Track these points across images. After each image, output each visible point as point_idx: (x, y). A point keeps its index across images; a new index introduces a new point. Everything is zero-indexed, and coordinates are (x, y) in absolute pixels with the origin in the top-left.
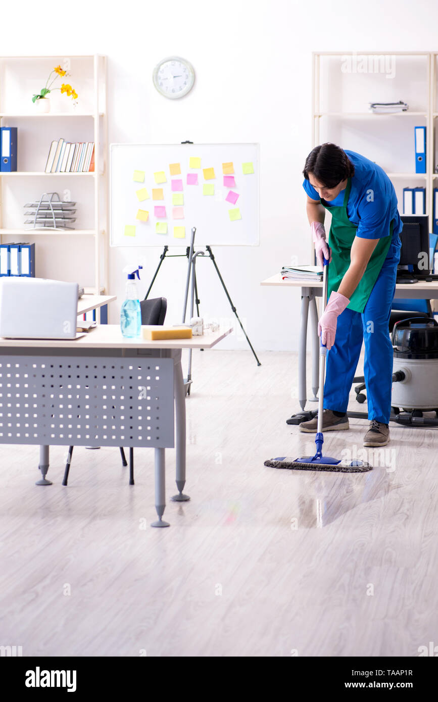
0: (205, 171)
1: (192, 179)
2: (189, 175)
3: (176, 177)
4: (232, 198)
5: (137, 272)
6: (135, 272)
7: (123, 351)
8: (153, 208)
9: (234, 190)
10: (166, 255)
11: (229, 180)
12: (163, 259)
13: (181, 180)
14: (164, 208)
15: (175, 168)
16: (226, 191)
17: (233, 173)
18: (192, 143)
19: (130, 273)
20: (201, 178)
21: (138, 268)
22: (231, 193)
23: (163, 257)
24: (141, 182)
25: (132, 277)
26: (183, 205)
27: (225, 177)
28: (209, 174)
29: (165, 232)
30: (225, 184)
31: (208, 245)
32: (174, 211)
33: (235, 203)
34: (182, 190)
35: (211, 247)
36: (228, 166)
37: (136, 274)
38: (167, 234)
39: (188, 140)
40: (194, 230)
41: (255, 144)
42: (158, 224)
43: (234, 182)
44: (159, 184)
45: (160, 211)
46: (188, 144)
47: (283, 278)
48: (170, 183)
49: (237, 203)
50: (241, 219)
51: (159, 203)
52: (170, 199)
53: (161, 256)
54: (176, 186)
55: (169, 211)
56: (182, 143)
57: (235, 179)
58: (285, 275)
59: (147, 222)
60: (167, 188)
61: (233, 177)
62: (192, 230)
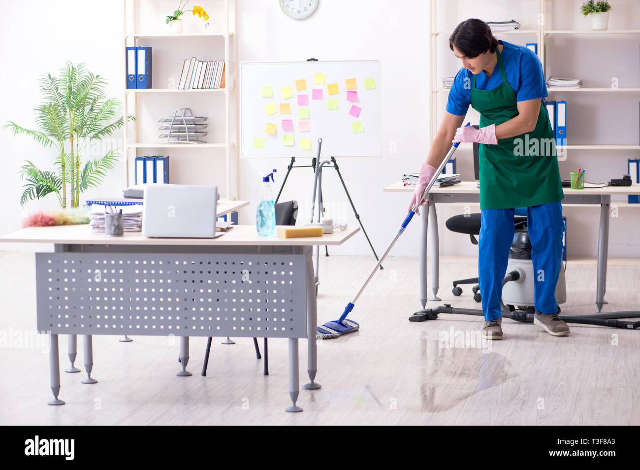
0: (330, 86)
1: (317, 94)
2: (314, 90)
3: (302, 93)
4: (355, 111)
5: (271, 175)
6: (269, 175)
7: (258, 248)
8: (281, 122)
9: (357, 105)
10: (293, 165)
11: (352, 95)
13: (307, 95)
14: (291, 121)
15: (301, 84)
16: (349, 105)
17: (356, 88)
18: (317, 60)
19: (265, 177)
20: (326, 93)
21: (272, 172)
22: (354, 107)
23: (290, 168)
24: (268, 97)
25: (266, 179)
26: (309, 119)
27: (348, 92)
28: (333, 89)
29: (292, 144)
30: (348, 99)
31: (333, 155)
32: (301, 124)
33: (357, 117)
34: (308, 104)
35: (335, 158)
36: (351, 81)
37: (270, 177)
38: (293, 146)
39: (313, 58)
41: (376, 61)
42: (285, 137)
43: (356, 96)
44: (286, 99)
45: (288, 125)
46: (313, 61)
47: (405, 185)
48: (296, 97)
49: (359, 116)
50: (364, 131)
51: (287, 117)
52: (297, 114)
53: (289, 166)
54: (303, 100)
55: (295, 124)
56: (308, 60)
57: (358, 93)
58: (406, 182)
59: (275, 135)
60: (294, 103)
61: (356, 92)
62: (319, 140)
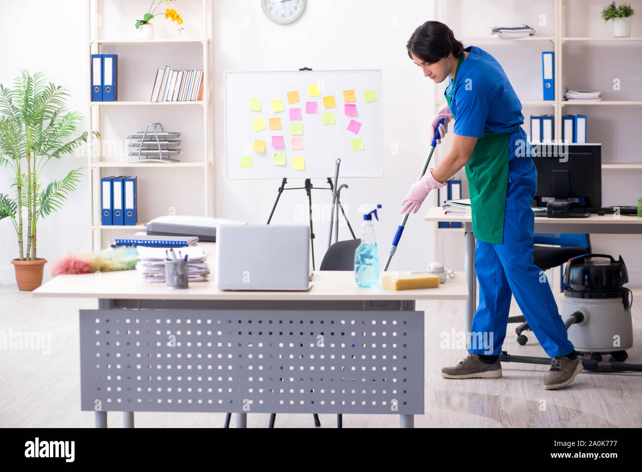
0: (326, 99)
1: (312, 107)
2: (308, 103)
3: (295, 106)
4: (354, 127)
5: (375, 212)
6: (372, 212)
7: (364, 303)
8: (271, 138)
9: (356, 119)
10: (284, 188)
11: (351, 108)
12: (282, 192)
13: (300, 109)
14: (281, 138)
15: (293, 96)
16: (347, 120)
17: (355, 101)
18: (311, 70)
19: (367, 213)
20: (321, 107)
22: (352, 122)
23: (281, 190)
24: (256, 111)
25: (368, 217)
26: (303, 135)
27: (345, 105)
28: (329, 102)
29: (284, 164)
30: (346, 113)
31: (329, 177)
32: (293, 141)
33: (357, 133)
34: (301, 119)
35: (332, 179)
36: (349, 93)
37: (373, 215)
38: (285, 166)
39: (306, 67)
40: (338, 162)
41: (377, 71)
42: (276, 155)
43: (356, 111)
44: (276, 113)
45: (278, 142)
46: (306, 71)
47: (446, 213)
48: (288, 111)
49: (359, 133)
50: (364, 149)
51: (277, 133)
52: (289, 129)
54: (295, 115)
55: (287, 141)
56: (301, 70)
57: (357, 107)
58: (448, 209)
59: (264, 153)
60: (285, 117)
61: (355, 105)
62: (336, 161)
